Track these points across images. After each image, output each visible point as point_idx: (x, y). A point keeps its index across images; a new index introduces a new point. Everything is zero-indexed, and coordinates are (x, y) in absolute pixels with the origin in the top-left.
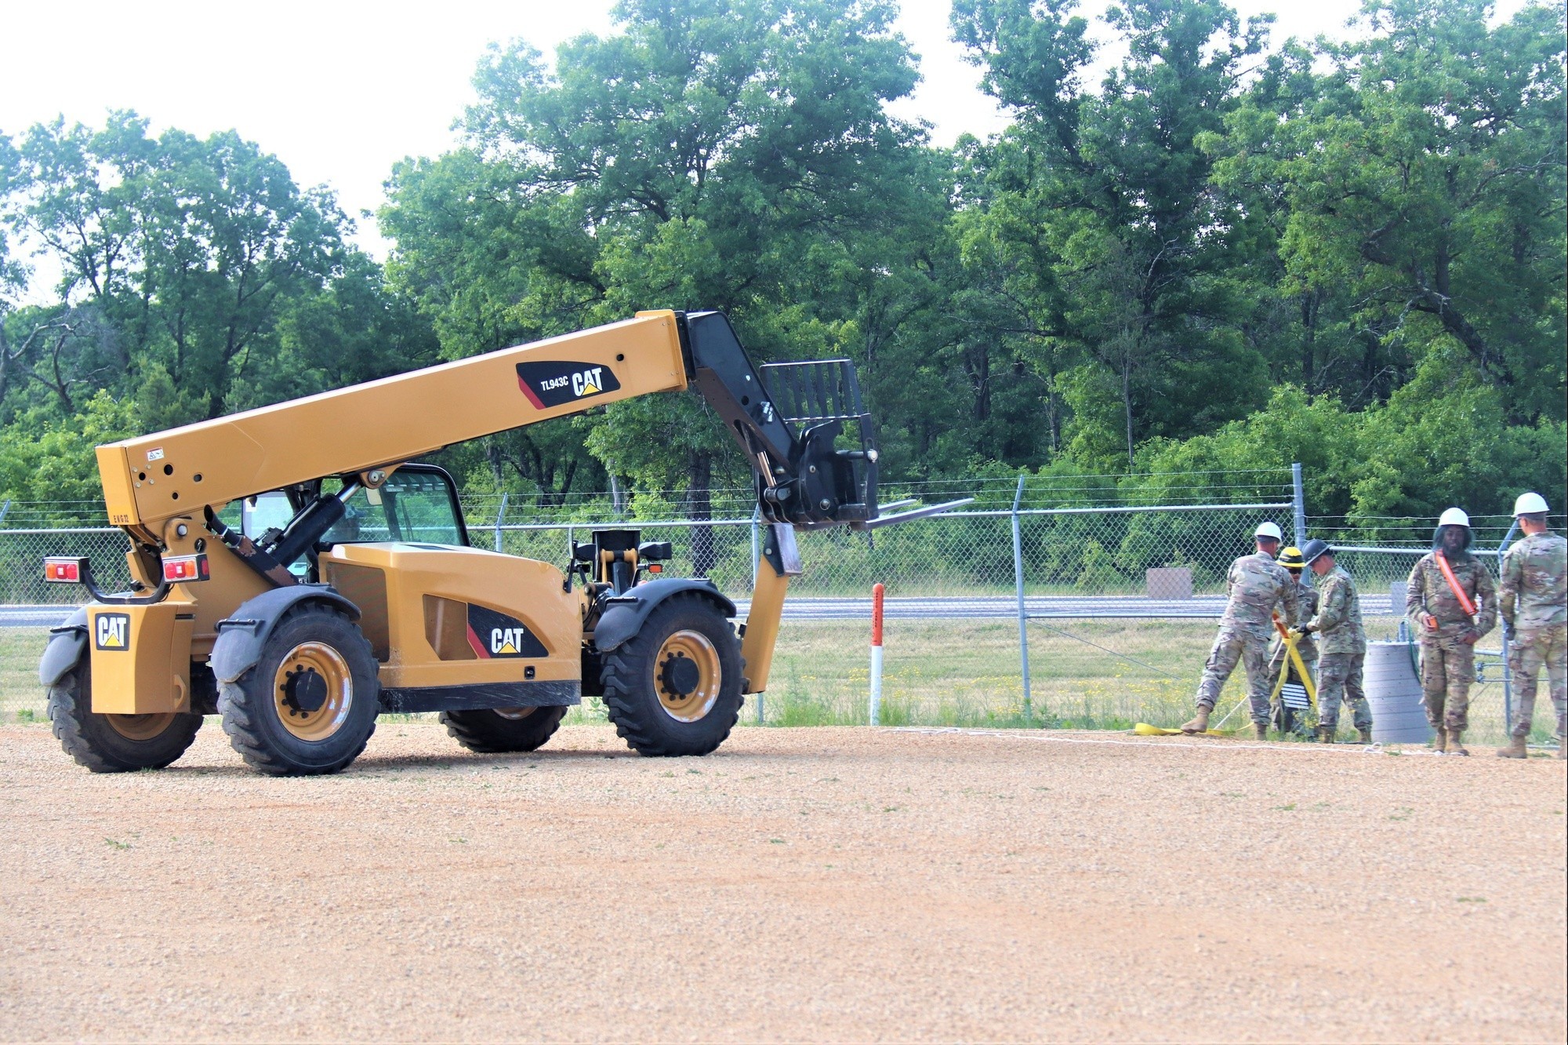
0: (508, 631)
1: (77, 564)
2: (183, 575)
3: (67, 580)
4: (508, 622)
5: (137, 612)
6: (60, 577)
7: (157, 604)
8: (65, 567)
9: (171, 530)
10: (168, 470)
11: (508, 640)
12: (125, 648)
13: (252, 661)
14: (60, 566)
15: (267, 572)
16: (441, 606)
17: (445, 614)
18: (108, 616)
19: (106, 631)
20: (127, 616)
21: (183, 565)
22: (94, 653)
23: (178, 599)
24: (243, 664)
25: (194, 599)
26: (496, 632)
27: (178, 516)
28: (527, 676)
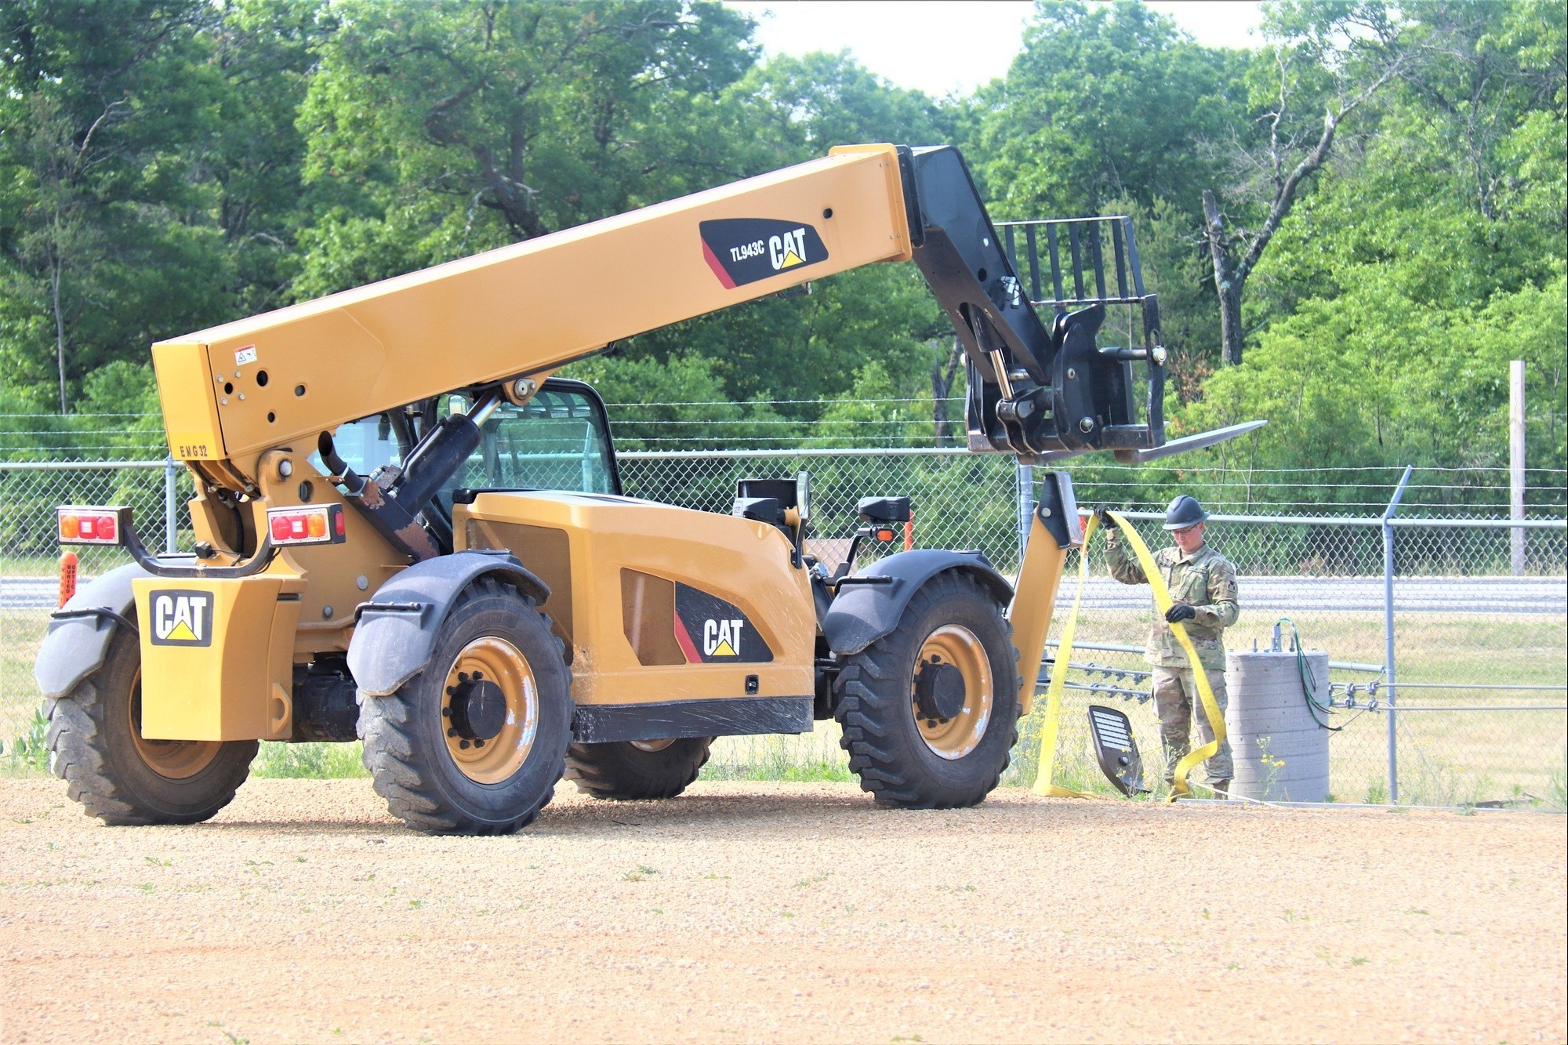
0: (725, 623)
1: (115, 516)
2: (305, 534)
3: (97, 540)
4: (726, 611)
5: (225, 591)
6: (84, 535)
7: (258, 576)
8: (94, 521)
9: (269, 469)
10: (262, 379)
11: (723, 636)
12: (206, 640)
13: (419, 663)
14: (86, 519)
15: (397, 532)
16: (641, 583)
17: (646, 598)
18: (174, 595)
19: (169, 617)
20: (209, 596)
21: (305, 521)
22: (148, 651)
23: (283, 571)
24: (403, 668)
25: (305, 571)
26: (710, 623)
27: (275, 447)
28: (749, 689)
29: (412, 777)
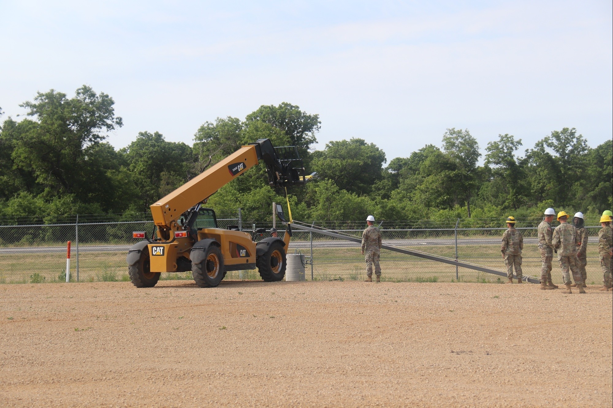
0: (243, 250)
1: (144, 233)
2: (182, 236)
5: (165, 246)
6: (138, 237)
7: (172, 243)
9: (173, 225)
10: (170, 209)
11: (243, 253)
12: (163, 255)
14: (138, 234)
16: (232, 244)
18: (156, 247)
19: (156, 251)
20: (164, 247)
21: (182, 234)
22: (151, 257)
24: (200, 259)
25: (181, 242)
26: (241, 250)
27: (173, 221)
28: (247, 262)
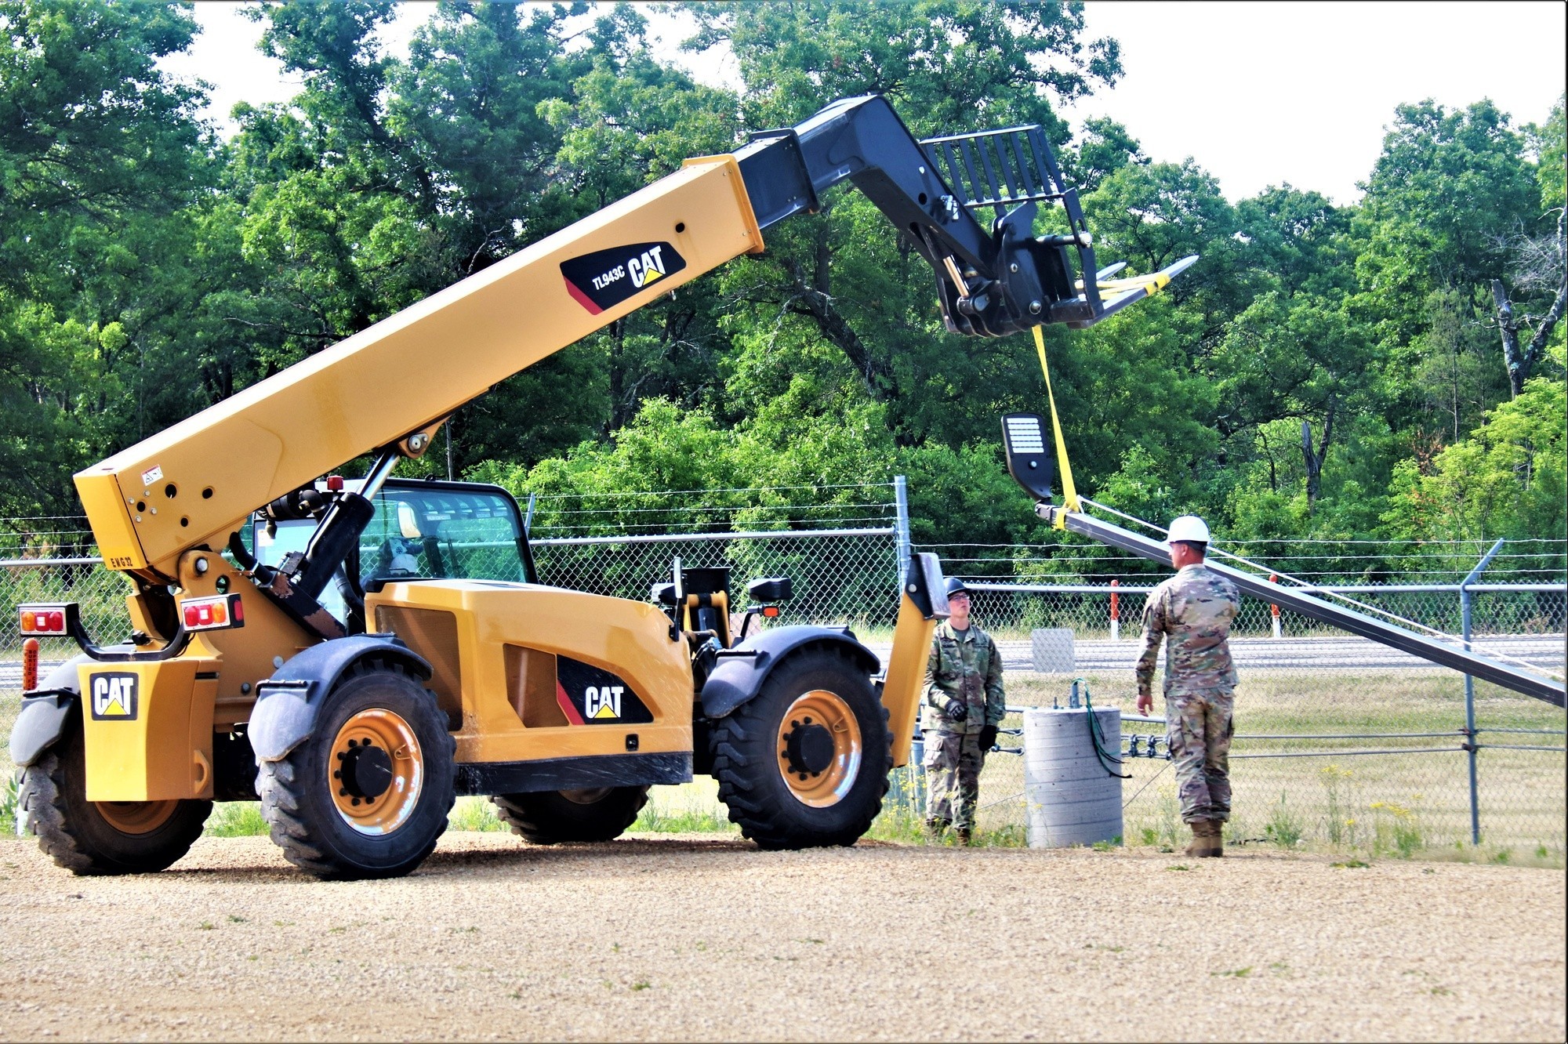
0: (605, 690)
1: (63, 611)
2: (210, 621)
3: (50, 632)
4: (604, 678)
5: (147, 671)
6: (40, 628)
7: (171, 660)
8: (47, 615)
9: (188, 566)
10: (171, 491)
11: (605, 702)
12: (133, 715)
13: (304, 734)
14: (40, 615)
15: (306, 618)
16: (524, 657)
17: (529, 670)
18: (108, 676)
19: (105, 696)
20: (135, 676)
21: (210, 609)
22: (89, 725)
23: (199, 652)
24: (291, 737)
25: (218, 653)
26: (591, 691)
27: (192, 548)
28: (629, 747)
29: (298, 828)
